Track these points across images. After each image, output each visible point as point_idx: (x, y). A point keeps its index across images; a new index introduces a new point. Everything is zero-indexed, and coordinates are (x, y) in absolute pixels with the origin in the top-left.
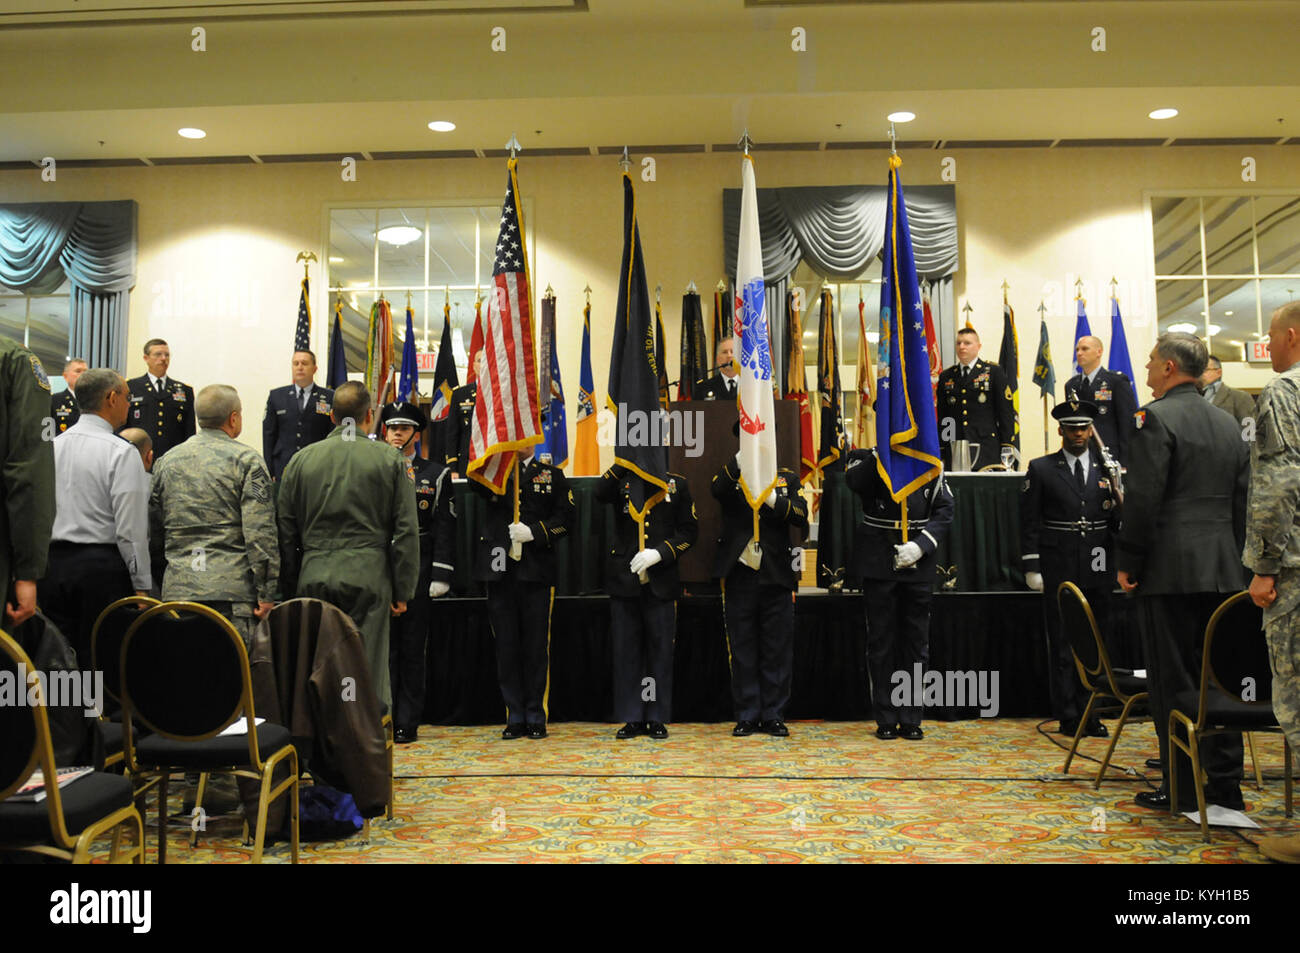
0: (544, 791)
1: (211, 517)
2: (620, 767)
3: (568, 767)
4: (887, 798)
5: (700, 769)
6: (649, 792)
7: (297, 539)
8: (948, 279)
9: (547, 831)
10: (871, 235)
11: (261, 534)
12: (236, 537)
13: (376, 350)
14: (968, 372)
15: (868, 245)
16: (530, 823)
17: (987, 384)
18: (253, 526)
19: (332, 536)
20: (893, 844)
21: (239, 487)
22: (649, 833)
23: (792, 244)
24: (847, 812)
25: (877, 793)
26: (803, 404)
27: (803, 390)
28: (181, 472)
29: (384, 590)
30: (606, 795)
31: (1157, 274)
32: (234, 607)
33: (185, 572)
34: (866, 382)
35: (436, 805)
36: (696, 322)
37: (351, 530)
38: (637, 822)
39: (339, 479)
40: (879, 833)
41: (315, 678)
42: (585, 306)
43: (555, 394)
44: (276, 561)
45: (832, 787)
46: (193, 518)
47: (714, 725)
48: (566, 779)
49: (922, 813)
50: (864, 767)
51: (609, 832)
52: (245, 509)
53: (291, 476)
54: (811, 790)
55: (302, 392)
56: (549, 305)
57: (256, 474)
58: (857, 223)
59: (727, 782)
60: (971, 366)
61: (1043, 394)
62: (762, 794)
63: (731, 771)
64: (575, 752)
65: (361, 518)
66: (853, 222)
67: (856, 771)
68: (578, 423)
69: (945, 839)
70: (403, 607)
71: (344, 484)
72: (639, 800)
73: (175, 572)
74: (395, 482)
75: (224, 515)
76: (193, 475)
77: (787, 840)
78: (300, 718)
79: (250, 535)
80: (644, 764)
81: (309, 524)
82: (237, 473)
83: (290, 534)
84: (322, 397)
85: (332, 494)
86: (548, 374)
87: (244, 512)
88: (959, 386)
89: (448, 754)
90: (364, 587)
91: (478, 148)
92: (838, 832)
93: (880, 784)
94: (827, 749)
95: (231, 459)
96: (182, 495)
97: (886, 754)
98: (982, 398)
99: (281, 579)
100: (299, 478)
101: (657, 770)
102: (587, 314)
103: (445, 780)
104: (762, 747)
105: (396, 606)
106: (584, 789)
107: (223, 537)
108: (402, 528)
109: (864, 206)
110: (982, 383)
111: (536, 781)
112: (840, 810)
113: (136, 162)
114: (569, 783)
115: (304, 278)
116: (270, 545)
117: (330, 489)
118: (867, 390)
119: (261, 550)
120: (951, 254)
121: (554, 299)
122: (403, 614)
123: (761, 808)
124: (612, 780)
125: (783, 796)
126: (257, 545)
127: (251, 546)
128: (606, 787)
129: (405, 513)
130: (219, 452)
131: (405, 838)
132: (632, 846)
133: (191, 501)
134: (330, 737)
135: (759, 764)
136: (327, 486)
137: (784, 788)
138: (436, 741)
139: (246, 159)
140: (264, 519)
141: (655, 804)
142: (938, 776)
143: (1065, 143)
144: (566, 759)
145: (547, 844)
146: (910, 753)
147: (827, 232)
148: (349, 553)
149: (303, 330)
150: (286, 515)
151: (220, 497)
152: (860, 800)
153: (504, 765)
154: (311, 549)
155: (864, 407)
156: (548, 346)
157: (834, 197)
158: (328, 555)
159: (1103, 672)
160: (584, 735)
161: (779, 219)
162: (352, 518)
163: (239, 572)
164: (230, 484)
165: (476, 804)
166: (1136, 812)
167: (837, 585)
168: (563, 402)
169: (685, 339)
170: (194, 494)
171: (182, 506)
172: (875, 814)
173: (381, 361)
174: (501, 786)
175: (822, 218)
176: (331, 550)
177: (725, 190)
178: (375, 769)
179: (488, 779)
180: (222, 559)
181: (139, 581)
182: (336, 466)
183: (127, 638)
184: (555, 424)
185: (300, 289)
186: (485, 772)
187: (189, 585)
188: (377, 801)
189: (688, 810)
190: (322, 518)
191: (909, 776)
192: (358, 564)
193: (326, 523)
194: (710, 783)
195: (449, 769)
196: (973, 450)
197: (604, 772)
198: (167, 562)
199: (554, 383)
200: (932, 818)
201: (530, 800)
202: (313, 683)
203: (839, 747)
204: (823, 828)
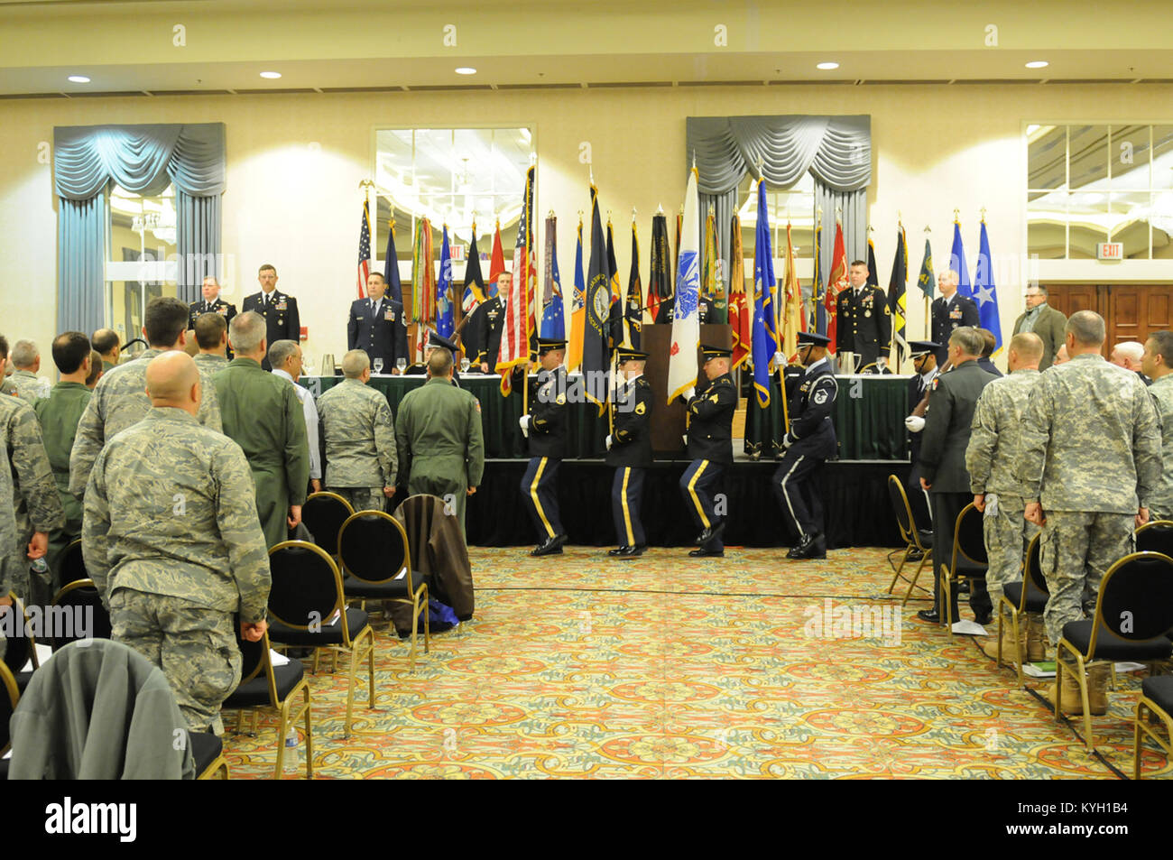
0: (559, 600)
1: (355, 436)
2: (606, 583)
3: (573, 583)
4: (771, 609)
5: (657, 586)
6: (625, 602)
7: (409, 448)
8: (863, 190)
9: (565, 629)
10: (803, 155)
11: (387, 446)
12: (371, 447)
13: (421, 257)
14: (859, 293)
15: (799, 165)
16: (553, 623)
17: (871, 303)
18: (382, 442)
19: (430, 447)
20: (767, 640)
21: (373, 418)
22: (625, 631)
23: (740, 162)
24: (745, 619)
25: (766, 606)
26: (742, 302)
27: (742, 292)
28: (336, 407)
29: (463, 480)
30: (597, 604)
31: (1029, 188)
32: (372, 491)
33: (341, 469)
34: (790, 285)
35: (495, 609)
36: (662, 238)
37: (443, 444)
38: (618, 624)
39: (435, 412)
40: (759, 633)
41: (432, 541)
42: (579, 224)
43: (556, 292)
44: (396, 462)
45: (739, 601)
46: (344, 436)
47: (669, 549)
48: (572, 592)
49: (790, 620)
50: (762, 586)
51: (602, 629)
52: (377, 430)
53: (405, 410)
54: (725, 602)
55: (375, 303)
56: (551, 224)
57: (383, 409)
58: (791, 146)
59: (673, 596)
60: (861, 289)
61: (925, 295)
62: (695, 605)
63: (677, 588)
64: (576, 571)
65: (448, 436)
66: (789, 144)
67: (757, 589)
68: (573, 314)
69: (798, 638)
70: (474, 490)
71: (438, 415)
72: (618, 608)
73: (335, 469)
74: (469, 415)
75: (363, 434)
76: (344, 409)
77: (705, 637)
78: (423, 564)
79: (381, 447)
80: (621, 581)
81: (416, 439)
82: (372, 408)
83: (404, 445)
84: (389, 307)
85: (430, 422)
86: (551, 277)
87: (376, 433)
88: (852, 303)
89: (493, 571)
90: (451, 479)
91: (494, 83)
92: (736, 632)
93: (769, 599)
94: (741, 571)
95: (367, 400)
96: (337, 422)
97: (779, 576)
98: (868, 314)
99: (399, 473)
100: (409, 411)
101: (630, 586)
102: (581, 231)
103: (496, 592)
104: (699, 569)
105: (469, 490)
106: (584, 600)
107: (363, 448)
108: (472, 442)
109: (797, 132)
110: (867, 303)
111: (554, 593)
112: (740, 617)
113: (226, 92)
114: (575, 595)
115: (365, 200)
116: (393, 452)
117: (429, 419)
118: (791, 292)
119: (388, 456)
120: (866, 171)
121: (555, 218)
122: (474, 494)
123: (693, 615)
124: (601, 593)
125: (707, 607)
126: (385, 453)
127: (382, 454)
128: (598, 598)
129: (476, 434)
130: (359, 395)
131: (483, 632)
132: (615, 639)
133: (343, 425)
134: (441, 575)
135: (695, 582)
136: (428, 416)
137: (708, 601)
138: (482, 560)
139: (312, 91)
140: (390, 437)
141: (628, 611)
142: (808, 594)
143: (958, 82)
144: (570, 576)
145: (566, 636)
146: (795, 575)
147: (768, 154)
148: (441, 458)
149: (365, 241)
150: (402, 433)
151: (361, 423)
152: (754, 611)
153: (529, 581)
154: (418, 455)
155: (789, 304)
156: (551, 255)
157: (773, 125)
158: (428, 459)
159: (912, 533)
160: (581, 556)
161: (730, 141)
162: (443, 436)
163: (374, 469)
164: (367, 415)
165: (519, 609)
166: (919, 623)
167: (756, 455)
168: (562, 298)
169: (654, 251)
170: (345, 420)
171: (337, 428)
172: (761, 620)
173: (425, 264)
174: (532, 596)
175: (764, 141)
176: (431, 456)
177: (688, 118)
178: (467, 594)
179: (523, 591)
180: (363, 462)
181: (314, 474)
182: (433, 406)
183: (341, 531)
184: (556, 315)
185: (362, 208)
186: (519, 585)
187: (344, 477)
188: (467, 612)
189: (648, 615)
190: (424, 437)
191: (789, 594)
192: (447, 465)
193: (426, 439)
194: (663, 596)
195: (496, 584)
196: (856, 359)
197: (596, 587)
198: (328, 462)
199: (555, 283)
200: (794, 624)
201: (552, 607)
202: (431, 545)
203: (750, 569)
204: (728, 629)
